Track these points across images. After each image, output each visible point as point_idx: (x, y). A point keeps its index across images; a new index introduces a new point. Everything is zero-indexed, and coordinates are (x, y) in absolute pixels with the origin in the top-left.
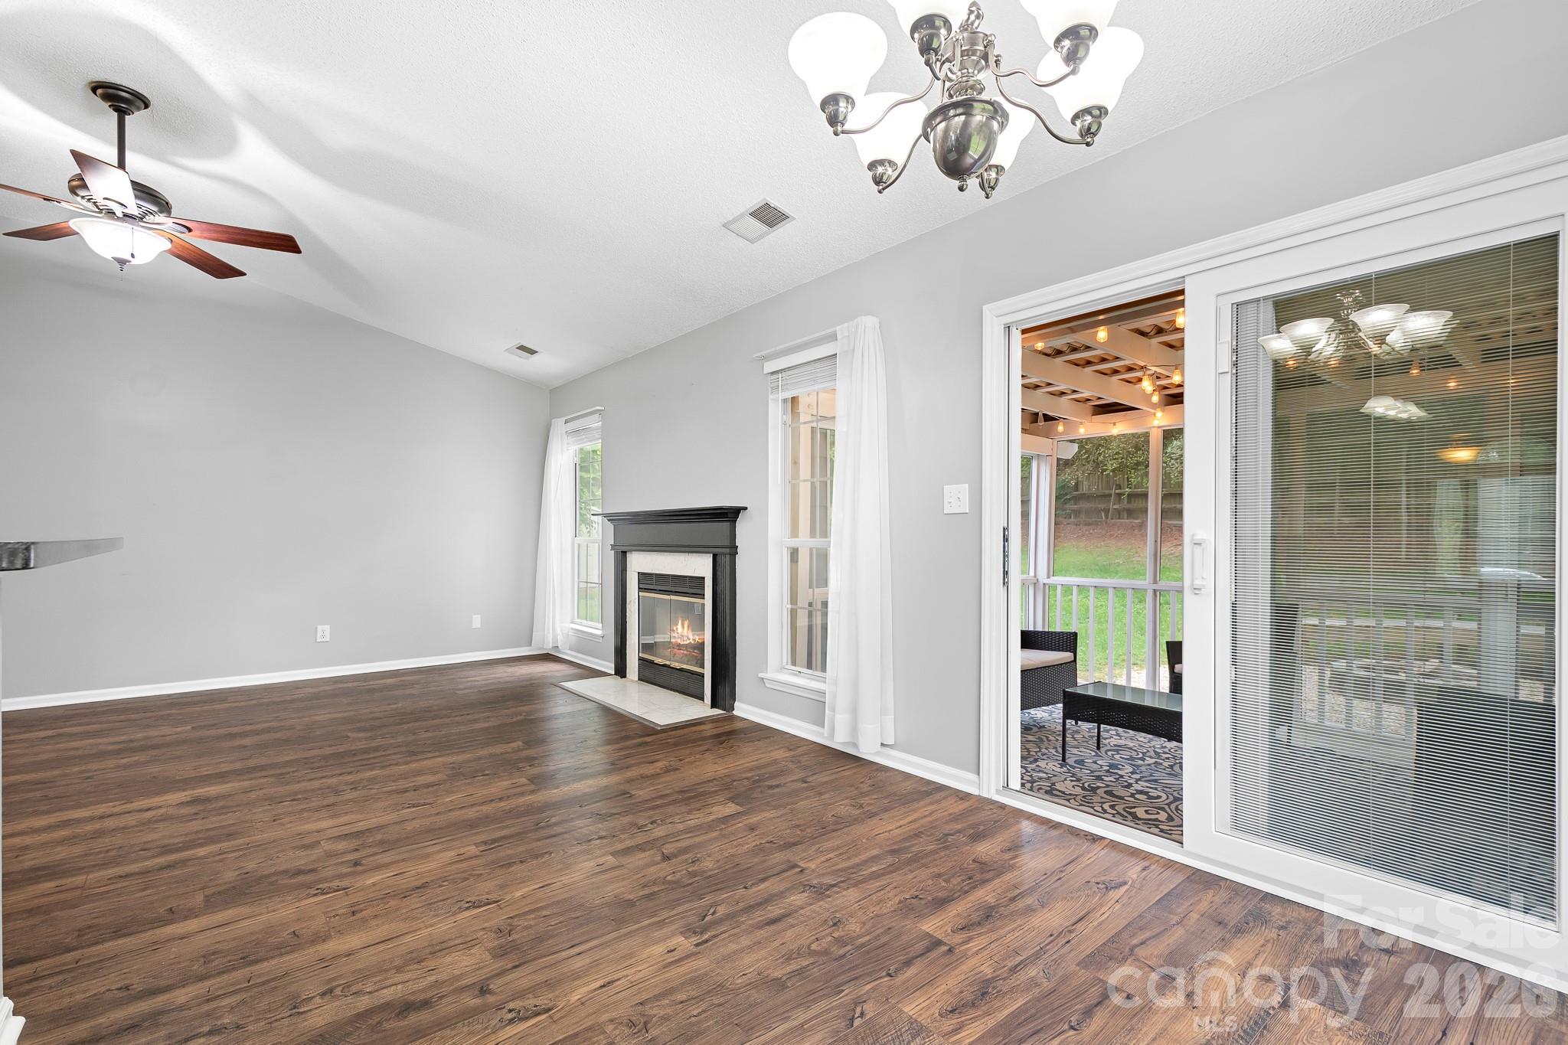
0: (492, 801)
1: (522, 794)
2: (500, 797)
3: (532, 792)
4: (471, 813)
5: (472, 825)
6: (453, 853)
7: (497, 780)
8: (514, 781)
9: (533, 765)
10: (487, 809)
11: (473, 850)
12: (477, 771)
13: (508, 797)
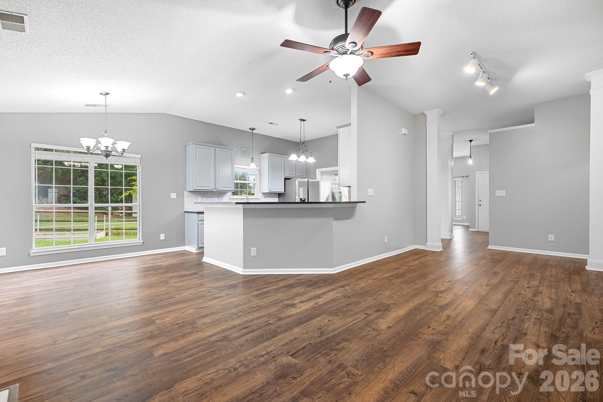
0: (173, 311)
1: (159, 315)
2: (170, 313)
3: (154, 316)
4: (180, 306)
5: (179, 302)
6: (183, 295)
7: (171, 321)
8: (162, 321)
9: (151, 332)
10: (175, 308)
11: (177, 296)
12: (182, 326)
13: (166, 313)
